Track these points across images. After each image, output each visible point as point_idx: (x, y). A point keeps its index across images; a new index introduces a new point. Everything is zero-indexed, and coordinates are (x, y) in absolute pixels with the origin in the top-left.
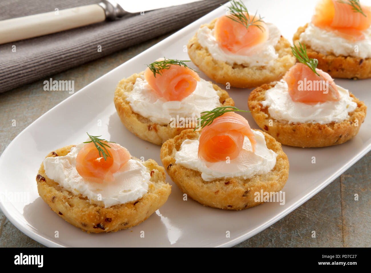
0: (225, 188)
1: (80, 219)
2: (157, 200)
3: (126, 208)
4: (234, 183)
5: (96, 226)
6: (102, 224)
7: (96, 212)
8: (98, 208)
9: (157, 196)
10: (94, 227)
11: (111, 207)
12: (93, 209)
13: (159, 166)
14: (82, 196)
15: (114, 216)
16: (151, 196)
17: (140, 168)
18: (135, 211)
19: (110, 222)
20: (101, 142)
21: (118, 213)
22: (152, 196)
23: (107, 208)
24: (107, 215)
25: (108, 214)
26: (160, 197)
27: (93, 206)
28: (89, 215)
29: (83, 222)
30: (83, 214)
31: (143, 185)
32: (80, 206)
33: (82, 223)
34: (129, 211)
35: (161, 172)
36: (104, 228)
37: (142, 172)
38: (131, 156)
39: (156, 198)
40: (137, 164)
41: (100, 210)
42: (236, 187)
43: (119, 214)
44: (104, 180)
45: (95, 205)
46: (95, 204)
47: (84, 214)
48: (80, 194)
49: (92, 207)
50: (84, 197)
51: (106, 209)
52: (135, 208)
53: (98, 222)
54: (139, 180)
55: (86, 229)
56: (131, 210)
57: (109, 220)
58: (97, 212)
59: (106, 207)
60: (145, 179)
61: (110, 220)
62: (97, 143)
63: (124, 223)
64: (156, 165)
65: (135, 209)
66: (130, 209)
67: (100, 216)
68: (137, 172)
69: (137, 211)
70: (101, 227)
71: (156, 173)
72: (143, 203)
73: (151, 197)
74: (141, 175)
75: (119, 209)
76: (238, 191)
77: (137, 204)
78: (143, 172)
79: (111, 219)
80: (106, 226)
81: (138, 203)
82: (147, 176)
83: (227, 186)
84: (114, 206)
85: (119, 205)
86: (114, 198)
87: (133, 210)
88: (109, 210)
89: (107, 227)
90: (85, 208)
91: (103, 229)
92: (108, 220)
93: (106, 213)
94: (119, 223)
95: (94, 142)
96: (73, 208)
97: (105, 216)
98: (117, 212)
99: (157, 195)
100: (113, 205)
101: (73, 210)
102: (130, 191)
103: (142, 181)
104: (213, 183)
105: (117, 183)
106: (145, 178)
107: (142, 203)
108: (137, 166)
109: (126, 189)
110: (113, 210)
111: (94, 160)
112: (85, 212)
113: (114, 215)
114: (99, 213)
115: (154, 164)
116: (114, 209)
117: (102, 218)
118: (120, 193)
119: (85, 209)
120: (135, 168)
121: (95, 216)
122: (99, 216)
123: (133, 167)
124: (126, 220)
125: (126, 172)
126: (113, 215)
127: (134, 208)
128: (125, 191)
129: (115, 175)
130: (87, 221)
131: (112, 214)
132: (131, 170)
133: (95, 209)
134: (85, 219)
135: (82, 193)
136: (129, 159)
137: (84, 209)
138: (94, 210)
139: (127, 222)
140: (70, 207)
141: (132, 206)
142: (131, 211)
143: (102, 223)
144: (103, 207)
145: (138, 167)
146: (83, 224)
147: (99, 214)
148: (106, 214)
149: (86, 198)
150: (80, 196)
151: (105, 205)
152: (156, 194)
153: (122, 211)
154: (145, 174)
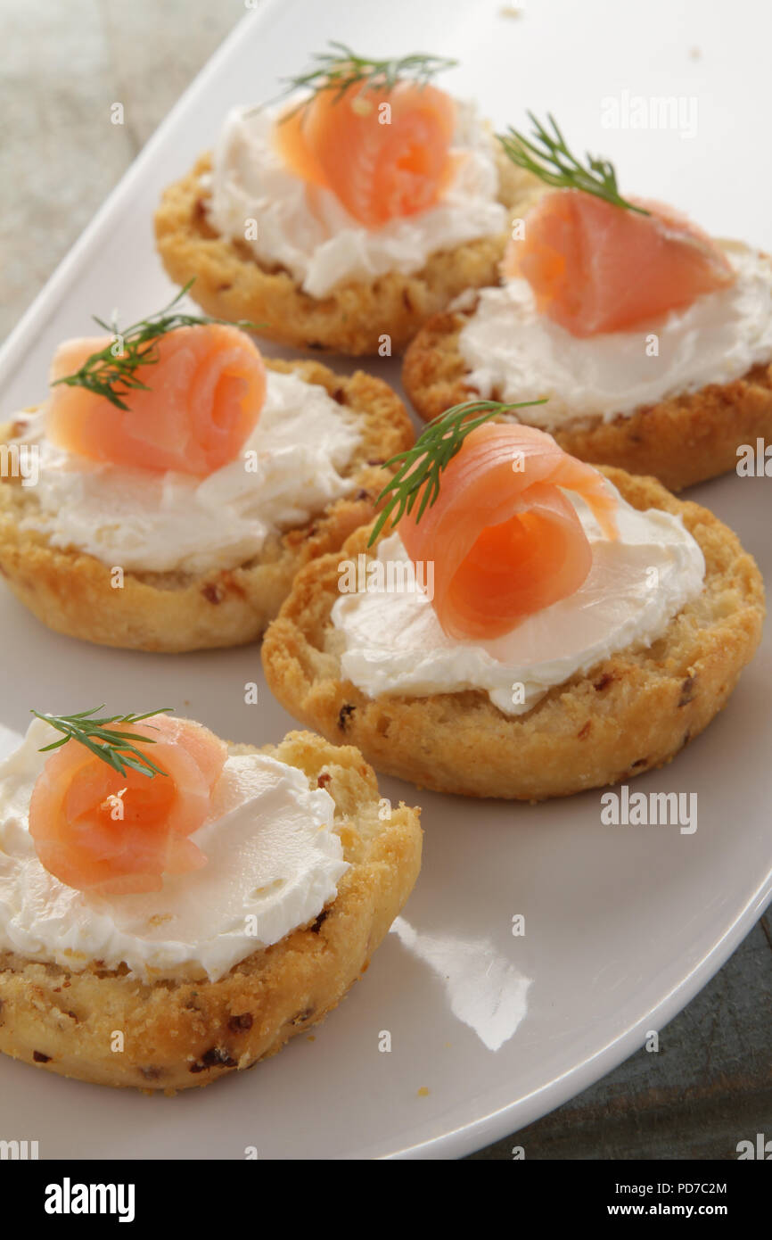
0: (605, 704)
1: (131, 1057)
2: (389, 884)
3: (291, 953)
4: (629, 672)
5: (201, 1064)
6: (223, 1046)
7: (184, 1010)
8: (184, 990)
9: (387, 867)
10: (195, 1069)
11: (234, 970)
12: (166, 1000)
13: (336, 748)
14: (105, 967)
15: (258, 1001)
16: (364, 876)
17: (282, 778)
18: (327, 953)
19: (248, 1027)
20: (106, 732)
21: (271, 985)
22: (368, 875)
23: (222, 980)
24: (228, 1007)
25: (232, 1000)
26: (396, 867)
27: (163, 991)
28: (162, 1029)
29: (146, 1065)
30: (136, 1032)
31: (320, 844)
32: (112, 1008)
33: (141, 1071)
34: (305, 963)
35: (352, 768)
36: (233, 1057)
37: (292, 792)
38: (224, 745)
39: (383, 874)
40: (263, 767)
41: (196, 995)
42: (642, 685)
43: (276, 986)
44: (163, 874)
45: (169, 984)
46: (165, 978)
47: (140, 1034)
48: (94, 960)
49: (159, 995)
50: (112, 967)
51: (217, 985)
52: (324, 944)
53: (206, 1044)
54: (297, 828)
55: (162, 1084)
56: (314, 957)
57: (242, 1022)
58: (188, 1007)
59: (213, 978)
60: (318, 816)
61: (249, 1023)
62: (95, 740)
63: (299, 1013)
64: (321, 747)
65: (324, 949)
66: (309, 955)
67: (206, 1023)
68: (276, 801)
69: (334, 951)
70: (221, 1061)
71: (338, 778)
72: (347, 913)
73: (365, 880)
74: (298, 808)
75: (267, 967)
76: (660, 695)
77: (325, 926)
78: (301, 793)
79: (249, 1017)
80: (237, 1051)
81: (330, 920)
82: (323, 803)
83: (612, 694)
84: (243, 962)
85: (257, 952)
86: (232, 934)
87: (319, 954)
88: (230, 983)
89: (243, 1052)
90: (136, 1008)
91: (232, 1062)
92: (239, 1025)
93: (225, 998)
94: (284, 1020)
95: (80, 738)
96: (90, 1022)
97: (225, 1014)
98: (264, 981)
99: (383, 861)
100: (240, 961)
101: (90, 1030)
102: (278, 883)
103: (313, 830)
104: (549, 707)
105: (217, 867)
106: (318, 812)
107: (341, 915)
108: (265, 774)
109: (263, 882)
110: (247, 978)
111: (98, 809)
112: (140, 1022)
113: (256, 996)
114: (197, 1009)
115: (314, 746)
116: (247, 975)
117: (217, 1023)
118: (245, 905)
119: (138, 1013)
120: (260, 787)
121: (186, 1026)
122: (200, 1020)
123: (252, 786)
124: (304, 1001)
125: (233, 811)
126: (251, 998)
127: (320, 945)
128: (261, 892)
129: (198, 838)
130: (162, 1056)
131: (247, 994)
132: (247, 801)
133: (175, 997)
134: (152, 1051)
135: (99, 958)
136: (223, 759)
137: (133, 1015)
138: (173, 1006)
139: (311, 1006)
140: (77, 1022)
141: (310, 938)
142: (313, 960)
143: (221, 1042)
144: (202, 981)
145: (271, 780)
146: (147, 1070)
147: (198, 1014)
148: (226, 1002)
149: (123, 969)
150: (96, 969)
151: (209, 972)
152: (380, 860)
153: (283, 971)
154: (314, 798)
